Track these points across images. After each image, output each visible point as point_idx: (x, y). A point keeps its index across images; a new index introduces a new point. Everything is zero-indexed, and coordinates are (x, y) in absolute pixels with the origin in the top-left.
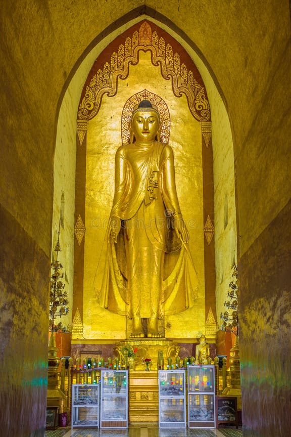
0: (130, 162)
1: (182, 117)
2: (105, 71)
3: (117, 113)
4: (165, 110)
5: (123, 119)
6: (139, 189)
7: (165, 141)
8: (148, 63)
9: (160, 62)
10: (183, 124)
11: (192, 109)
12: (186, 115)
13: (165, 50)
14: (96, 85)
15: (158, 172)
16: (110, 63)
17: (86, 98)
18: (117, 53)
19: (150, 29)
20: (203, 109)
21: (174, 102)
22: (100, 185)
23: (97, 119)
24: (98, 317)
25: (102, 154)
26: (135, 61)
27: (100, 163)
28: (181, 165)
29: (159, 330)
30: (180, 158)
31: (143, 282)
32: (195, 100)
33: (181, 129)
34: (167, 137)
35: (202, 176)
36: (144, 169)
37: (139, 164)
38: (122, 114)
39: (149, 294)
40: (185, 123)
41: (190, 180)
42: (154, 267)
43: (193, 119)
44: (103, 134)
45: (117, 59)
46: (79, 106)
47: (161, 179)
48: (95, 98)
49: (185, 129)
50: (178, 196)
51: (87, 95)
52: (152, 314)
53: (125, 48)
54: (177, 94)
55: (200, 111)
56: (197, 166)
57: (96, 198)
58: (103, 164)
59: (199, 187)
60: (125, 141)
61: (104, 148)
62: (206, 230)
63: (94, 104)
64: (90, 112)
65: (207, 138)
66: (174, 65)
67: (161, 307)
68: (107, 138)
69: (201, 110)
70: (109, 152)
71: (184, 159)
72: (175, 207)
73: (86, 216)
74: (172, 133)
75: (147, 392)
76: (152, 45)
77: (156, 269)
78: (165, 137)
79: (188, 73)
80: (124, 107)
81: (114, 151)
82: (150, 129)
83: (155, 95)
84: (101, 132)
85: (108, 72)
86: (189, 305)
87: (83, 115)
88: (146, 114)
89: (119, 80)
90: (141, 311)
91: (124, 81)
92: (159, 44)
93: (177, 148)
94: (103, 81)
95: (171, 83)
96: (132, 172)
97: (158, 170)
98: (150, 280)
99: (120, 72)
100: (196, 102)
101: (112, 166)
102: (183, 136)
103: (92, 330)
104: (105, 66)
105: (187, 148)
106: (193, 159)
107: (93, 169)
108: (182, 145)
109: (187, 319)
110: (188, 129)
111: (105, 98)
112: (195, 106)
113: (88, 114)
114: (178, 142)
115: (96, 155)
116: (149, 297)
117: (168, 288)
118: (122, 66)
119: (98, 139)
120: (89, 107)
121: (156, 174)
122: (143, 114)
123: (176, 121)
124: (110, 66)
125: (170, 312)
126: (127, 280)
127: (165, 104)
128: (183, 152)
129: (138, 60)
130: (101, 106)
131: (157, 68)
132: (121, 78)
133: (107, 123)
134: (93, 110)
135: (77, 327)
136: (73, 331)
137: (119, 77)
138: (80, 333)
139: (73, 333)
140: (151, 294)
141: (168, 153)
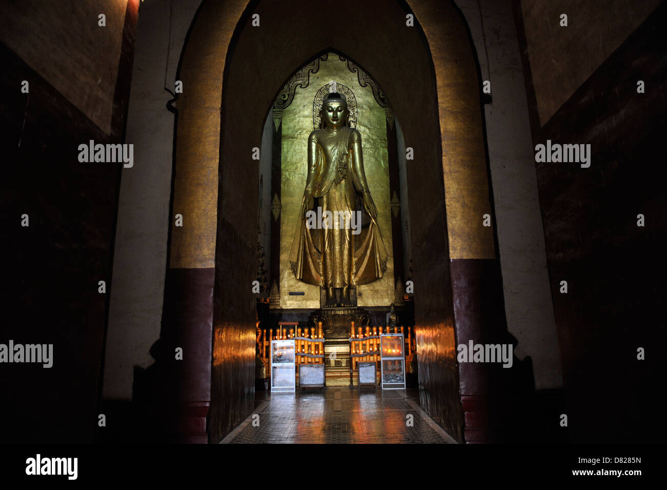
0: (322, 146)
1: (368, 104)
3: (309, 102)
4: (352, 98)
5: (314, 107)
6: (330, 170)
7: (352, 125)
8: (336, 59)
10: (369, 110)
11: (377, 97)
12: (372, 102)
15: (347, 154)
21: (360, 91)
22: (295, 166)
23: (291, 107)
25: (296, 138)
26: (324, 57)
27: (294, 147)
28: (368, 146)
29: (351, 299)
30: (367, 140)
31: (335, 255)
32: (379, 89)
33: (367, 114)
34: (355, 122)
35: (387, 156)
36: (334, 152)
37: (329, 148)
38: (314, 103)
39: (341, 266)
40: (371, 109)
41: (376, 159)
42: (345, 240)
43: (378, 106)
44: (297, 121)
47: (350, 160)
48: (289, 89)
49: (371, 114)
50: (366, 174)
52: (344, 284)
54: (363, 85)
55: (384, 98)
56: (383, 147)
57: (291, 178)
58: (297, 147)
59: (385, 165)
60: (317, 126)
61: (298, 133)
63: (288, 95)
64: (285, 102)
65: (390, 122)
67: (353, 277)
68: (301, 124)
70: (302, 136)
71: (370, 140)
72: (363, 185)
73: (282, 194)
74: (359, 119)
75: (341, 358)
77: (347, 242)
78: (353, 122)
80: (315, 97)
81: (307, 136)
82: (339, 117)
83: (343, 85)
84: (296, 119)
86: (378, 274)
87: (279, 104)
88: (335, 105)
89: (311, 74)
91: (315, 74)
93: (364, 131)
94: (296, 75)
95: (357, 75)
96: (323, 155)
97: (347, 153)
98: (342, 252)
99: (312, 67)
100: (380, 91)
101: (305, 149)
102: (369, 121)
103: (288, 300)
105: (373, 131)
106: (379, 141)
107: (288, 152)
108: (369, 129)
109: (377, 288)
110: (374, 114)
111: (298, 89)
112: (379, 95)
113: (283, 103)
114: (364, 126)
115: (291, 139)
116: (341, 269)
117: (358, 260)
119: (292, 125)
120: (284, 97)
121: (345, 157)
122: (332, 104)
123: (362, 108)
125: (360, 282)
126: (320, 253)
127: (352, 93)
128: (370, 134)
129: (327, 58)
130: (295, 97)
131: (344, 62)
132: (312, 72)
133: (300, 111)
134: (287, 100)
135: (274, 298)
136: (271, 301)
137: (310, 71)
138: (277, 303)
139: (270, 303)
140: (343, 265)
141: (356, 137)
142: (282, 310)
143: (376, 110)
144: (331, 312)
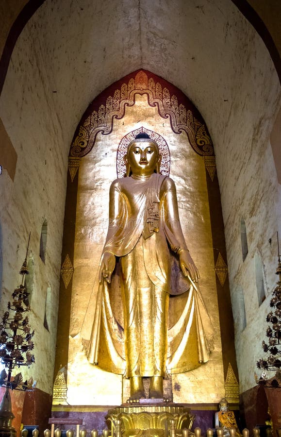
0: (126, 194)
1: (183, 152)
2: (100, 113)
3: (112, 149)
4: (164, 146)
5: (118, 155)
6: (137, 222)
8: (145, 105)
9: (157, 103)
10: (184, 159)
11: (194, 144)
12: (187, 150)
13: (162, 93)
14: (90, 124)
15: (158, 203)
16: (105, 105)
17: (79, 137)
18: (113, 97)
19: (146, 76)
20: (205, 144)
21: (173, 138)
23: (91, 155)
25: (96, 189)
26: (131, 103)
27: (92, 199)
28: (184, 199)
29: (165, 393)
30: (184, 193)
31: (143, 331)
32: (196, 136)
33: (182, 163)
34: (167, 172)
35: (209, 211)
36: (142, 200)
37: (136, 196)
38: (118, 150)
39: (151, 346)
40: (187, 157)
41: (195, 214)
43: (195, 154)
44: (96, 170)
45: (113, 101)
46: (72, 144)
47: (162, 212)
48: (89, 136)
49: (187, 163)
50: (183, 230)
51: (81, 134)
52: (155, 371)
53: (121, 92)
54: (177, 131)
55: (202, 146)
57: (88, 236)
58: (96, 200)
60: (121, 175)
61: (98, 184)
62: (218, 269)
63: (88, 142)
64: (83, 149)
65: (211, 171)
66: (171, 106)
68: (101, 174)
70: (102, 187)
72: (180, 241)
73: (75, 255)
74: (173, 168)
76: (149, 89)
77: (159, 314)
78: (165, 171)
80: (120, 144)
82: (148, 159)
83: (153, 132)
84: (95, 168)
85: (103, 113)
86: (203, 358)
87: (76, 152)
88: (143, 145)
89: (115, 120)
90: (142, 368)
91: (119, 120)
92: (155, 88)
93: (180, 182)
94: (97, 121)
95: (169, 121)
96: (128, 205)
97: (159, 201)
98: (152, 328)
99: (116, 113)
100: (197, 138)
102: (185, 171)
104: (100, 108)
105: (190, 182)
108: (185, 179)
109: (201, 378)
110: (190, 164)
111: (100, 136)
112: (196, 142)
113: (81, 151)
114: (179, 176)
115: (89, 191)
116: (151, 350)
117: (175, 339)
118: (117, 107)
119: (91, 174)
120: (83, 144)
121: (156, 206)
122: (140, 145)
123: (176, 156)
124: (106, 107)
125: (178, 369)
126: (123, 330)
127: (164, 140)
128: (186, 186)
129: (135, 103)
130: (95, 143)
131: (154, 108)
132: (116, 118)
133: (101, 159)
134: (86, 147)
135: (60, 390)
136: (54, 394)
137: (114, 117)
138: (62, 397)
139: (54, 397)
140: (153, 345)
141: (169, 185)
142: (69, 406)
143: (194, 158)
144: (137, 408)
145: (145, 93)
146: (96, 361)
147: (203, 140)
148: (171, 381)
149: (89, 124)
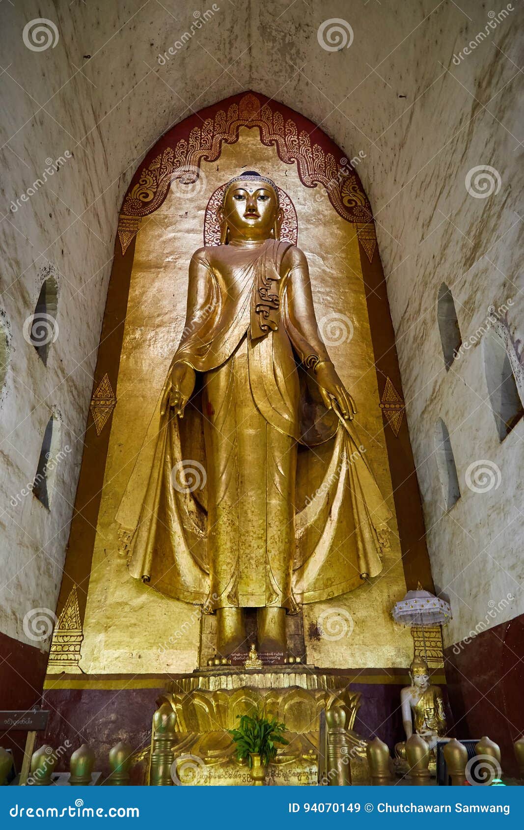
0: (219, 268)
1: (320, 216)
2: (179, 150)
3: (196, 207)
4: (287, 205)
5: (208, 216)
6: (238, 312)
8: (254, 142)
9: (276, 141)
10: (321, 226)
11: (338, 205)
12: (327, 213)
13: (284, 126)
14: (161, 167)
15: (277, 281)
16: (188, 141)
17: (141, 185)
19: (257, 102)
21: (303, 194)
23: (159, 214)
24: (127, 609)
25: (166, 267)
26: (231, 138)
28: (322, 288)
29: (290, 644)
30: (321, 278)
31: (246, 513)
32: (341, 192)
35: (366, 308)
36: (247, 276)
37: (236, 269)
38: (207, 208)
40: (327, 224)
42: (273, 476)
43: (340, 218)
44: (168, 238)
45: (201, 135)
46: (127, 195)
47: (284, 303)
48: (158, 185)
49: (326, 233)
51: (143, 181)
52: (270, 594)
53: (214, 122)
54: (308, 184)
55: (352, 208)
56: (356, 292)
59: (362, 325)
61: (169, 259)
62: (387, 406)
63: (155, 193)
64: (146, 204)
65: (368, 246)
66: (300, 146)
67: (293, 578)
68: (176, 244)
69: (355, 207)
70: (178, 265)
71: (327, 279)
72: (317, 347)
73: (120, 376)
74: (302, 239)
76: (262, 121)
77: (277, 479)
79: (325, 156)
80: (211, 199)
85: (184, 152)
87: (134, 209)
88: (251, 185)
89: (203, 162)
90: (242, 589)
91: (211, 164)
92: (273, 119)
93: (313, 262)
94: (173, 163)
95: (296, 168)
98: (264, 507)
99: (206, 153)
100: (343, 195)
102: (323, 244)
103: (107, 645)
104: (179, 144)
105: (332, 263)
106: (345, 280)
108: (323, 258)
109: (362, 613)
110: (331, 233)
112: (342, 201)
113: (143, 207)
114: (314, 253)
115: (153, 270)
116: (262, 551)
117: (309, 532)
118: (208, 145)
119: (156, 245)
120: (147, 195)
122: (246, 185)
123: (308, 221)
124: (188, 144)
125: (317, 593)
126: (206, 513)
127: (287, 196)
128: (325, 268)
129: (238, 138)
130: (168, 196)
131: (270, 148)
132: (206, 159)
133: (177, 222)
134: (151, 201)
135: (66, 639)
136: (53, 649)
137: (203, 158)
138: (71, 656)
139: (51, 657)
140: (266, 541)
141: (296, 258)
142: (84, 676)
143: (338, 226)
144: (230, 678)
145: (255, 126)
146: (146, 573)
147: (354, 198)
148: (302, 618)
149: (159, 166)
